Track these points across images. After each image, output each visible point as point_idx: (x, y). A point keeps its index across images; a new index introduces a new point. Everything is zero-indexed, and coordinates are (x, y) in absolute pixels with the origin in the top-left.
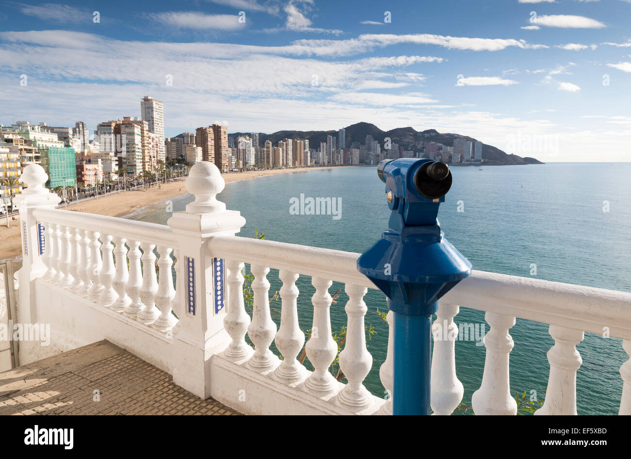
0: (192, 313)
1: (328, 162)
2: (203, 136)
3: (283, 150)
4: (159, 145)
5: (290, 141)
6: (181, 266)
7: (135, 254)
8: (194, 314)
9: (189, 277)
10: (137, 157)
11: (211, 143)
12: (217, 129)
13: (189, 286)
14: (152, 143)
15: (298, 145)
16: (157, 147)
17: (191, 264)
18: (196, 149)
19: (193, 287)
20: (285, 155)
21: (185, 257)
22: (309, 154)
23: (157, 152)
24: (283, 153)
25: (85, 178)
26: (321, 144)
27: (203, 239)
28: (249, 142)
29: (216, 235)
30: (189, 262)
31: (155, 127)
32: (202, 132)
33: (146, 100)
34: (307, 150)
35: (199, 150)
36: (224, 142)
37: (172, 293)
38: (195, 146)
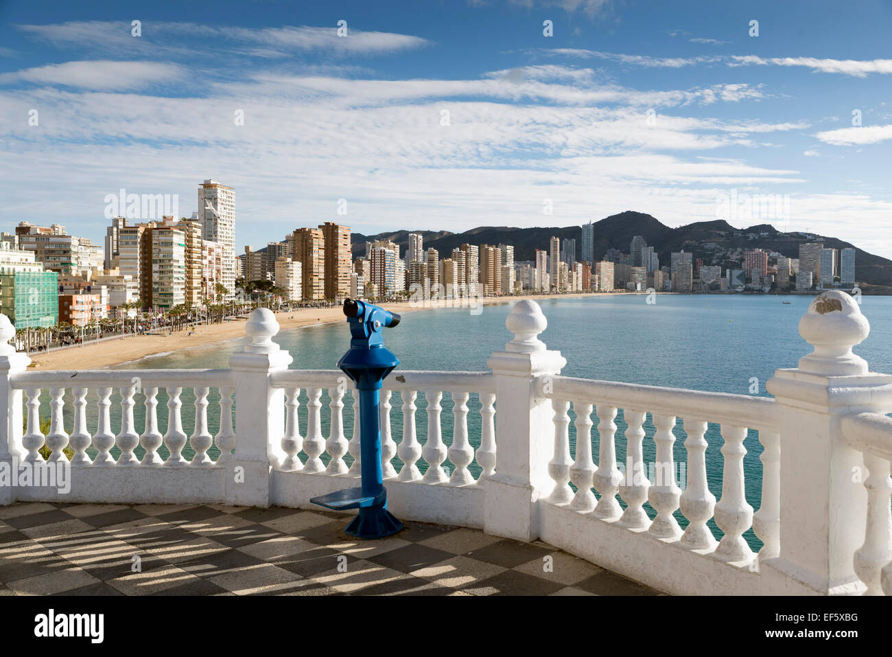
1: (552, 287)
2: (305, 243)
3: (459, 265)
4: (222, 259)
5: (475, 249)
10: (175, 281)
11: (318, 255)
12: (330, 231)
14: (209, 258)
15: (491, 256)
16: (217, 264)
18: (290, 265)
20: (463, 274)
22: (512, 273)
23: (218, 271)
24: (460, 269)
25: (74, 315)
26: (538, 253)
28: (392, 251)
31: (219, 230)
32: (304, 236)
33: (207, 186)
34: (511, 263)
35: (297, 267)
36: (344, 252)
38: (289, 260)
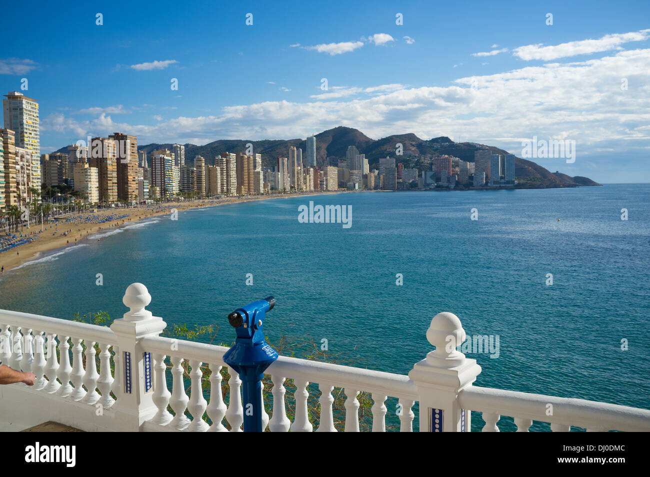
0: (129, 392)
1: (292, 187)
3: (222, 170)
4: (31, 165)
5: (233, 156)
6: (119, 359)
7: (78, 350)
8: (130, 393)
9: (127, 366)
11: (111, 161)
13: (127, 373)
14: (21, 164)
15: (245, 162)
16: (27, 169)
17: (128, 357)
18: (89, 171)
19: (130, 373)
20: (225, 178)
21: (124, 352)
22: (261, 177)
23: (28, 176)
24: (222, 174)
26: (280, 159)
27: (137, 340)
28: (170, 158)
29: (146, 336)
30: (126, 355)
31: (25, 138)
33: (11, 97)
34: (259, 169)
35: (94, 172)
37: (111, 380)
38: (87, 166)
